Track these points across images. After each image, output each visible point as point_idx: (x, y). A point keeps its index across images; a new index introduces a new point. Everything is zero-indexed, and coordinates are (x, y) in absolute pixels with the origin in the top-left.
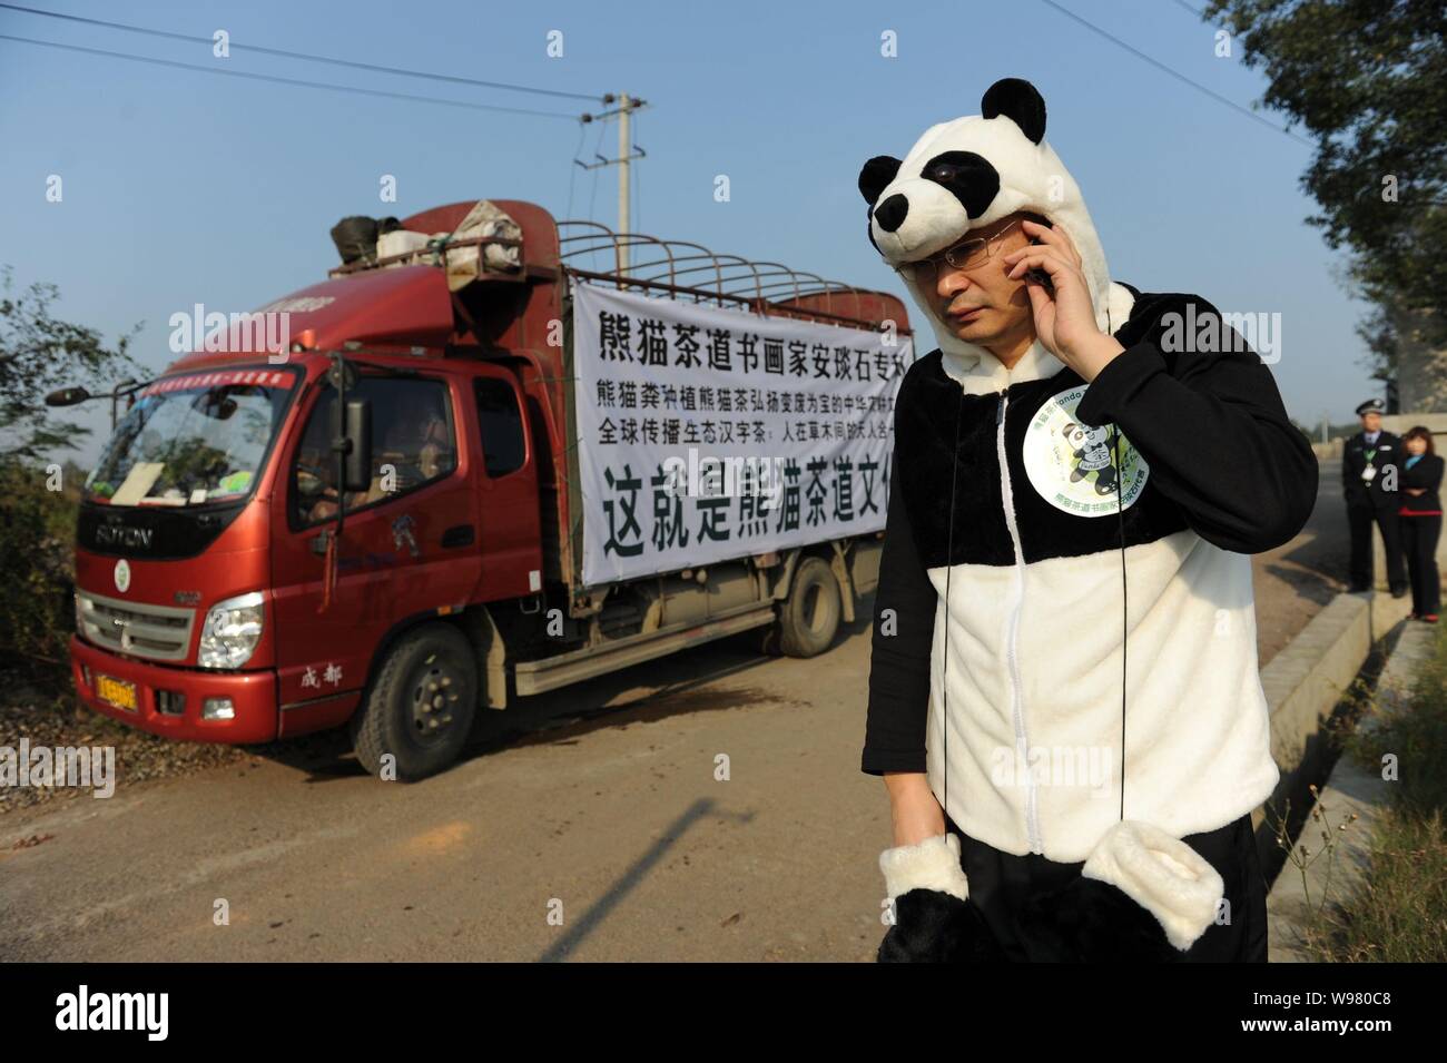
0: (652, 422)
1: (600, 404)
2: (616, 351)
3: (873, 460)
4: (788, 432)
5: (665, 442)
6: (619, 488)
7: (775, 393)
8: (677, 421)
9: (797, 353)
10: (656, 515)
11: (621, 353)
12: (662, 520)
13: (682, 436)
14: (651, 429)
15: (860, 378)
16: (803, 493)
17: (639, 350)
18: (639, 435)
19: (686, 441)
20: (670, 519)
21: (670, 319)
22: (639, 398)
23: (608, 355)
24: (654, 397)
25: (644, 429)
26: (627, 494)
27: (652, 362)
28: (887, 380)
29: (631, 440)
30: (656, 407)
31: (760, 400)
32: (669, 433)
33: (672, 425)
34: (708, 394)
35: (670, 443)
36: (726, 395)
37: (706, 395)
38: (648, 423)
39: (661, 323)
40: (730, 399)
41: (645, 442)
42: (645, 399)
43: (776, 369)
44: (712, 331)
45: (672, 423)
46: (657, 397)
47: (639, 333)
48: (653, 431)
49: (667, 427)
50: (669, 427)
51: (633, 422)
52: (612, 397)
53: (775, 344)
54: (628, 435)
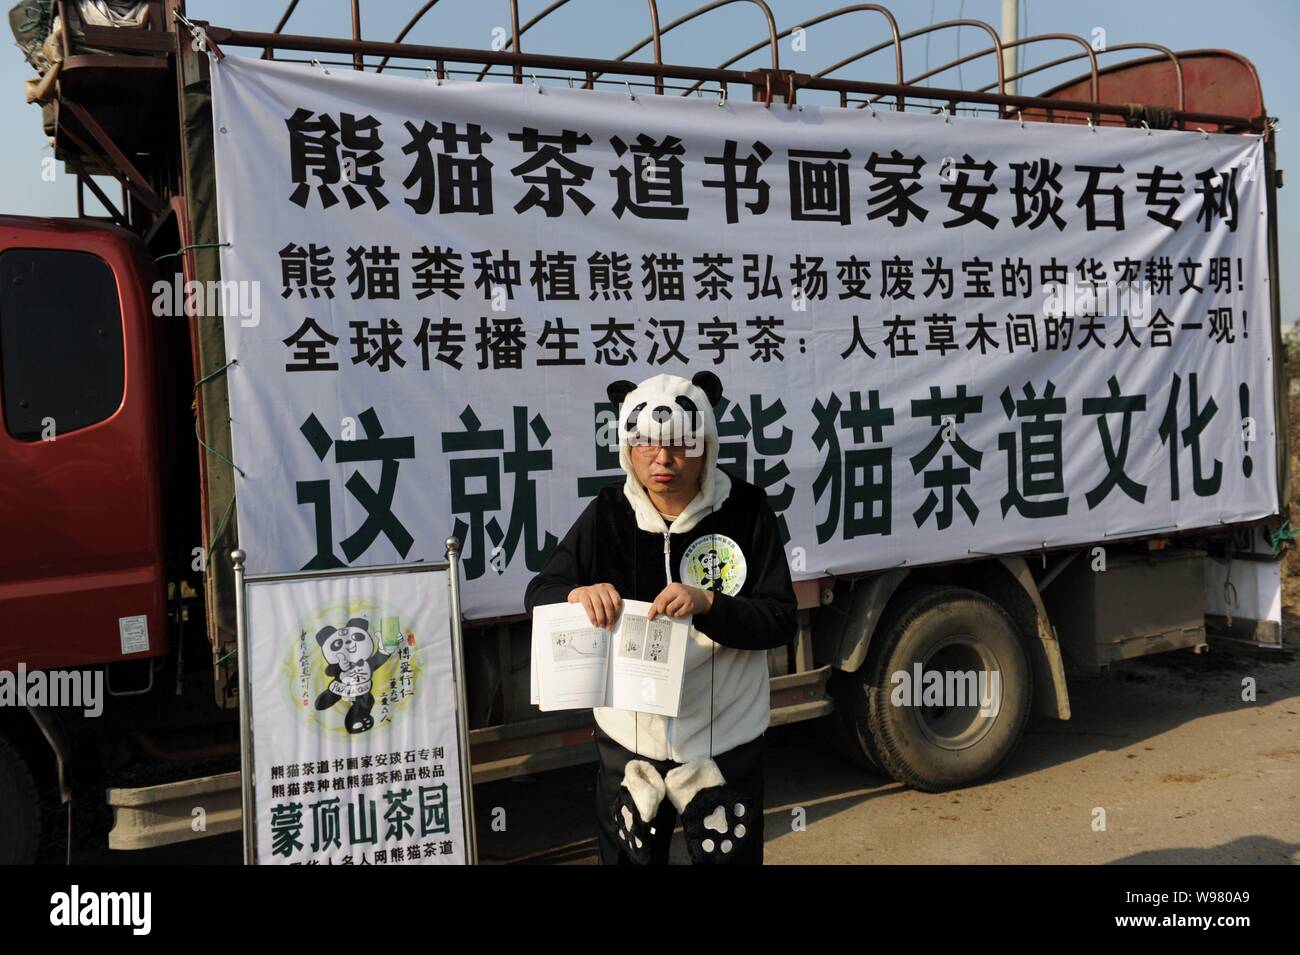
0: (446, 325)
1: (287, 294)
2: (336, 189)
3: (1129, 390)
4: (857, 336)
5: (483, 365)
6: (340, 458)
7: (819, 261)
8: (518, 321)
9: (893, 179)
10: (456, 508)
11: (348, 190)
12: (477, 519)
13: (532, 353)
14: (443, 340)
15: (1092, 224)
16: (901, 465)
17: (409, 183)
18: (409, 350)
19: (541, 362)
20: (503, 517)
21: (501, 117)
22: (407, 279)
23: (314, 197)
24: (447, 276)
25: (421, 339)
26: (371, 472)
27: (447, 207)
28: (1176, 225)
29: (380, 361)
30: (456, 297)
31: (772, 275)
32: (495, 347)
33: (503, 330)
34: (616, 267)
35: (497, 366)
36: (670, 268)
37: (607, 269)
38: (435, 327)
39: (473, 129)
40: (680, 275)
41: (426, 366)
42: (423, 281)
43: (824, 212)
44: (630, 141)
45: (502, 328)
46: (457, 277)
47: (407, 150)
48: (449, 343)
49: (489, 335)
50: (494, 335)
51: (390, 326)
52: (325, 278)
53: (823, 161)
54: (373, 352)
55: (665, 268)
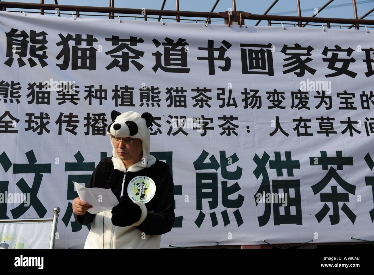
0: (71, 116)
2: (25, 59)
4: (278, 125)
5: (87, 134)
7: (257, 91)
8: (104, 114)
9: (297, 56)
11: (30, 60)
14: (69, 123)
16: (306, 190)
17: (58, 58)
18: (53, 126)
21: (101, 32)
22: (54, 96)
24: (72, 95)
25: (59, 121)
26: (29, 178)
27: (75, 67)
29: (38, 130)
30: (76, 104)
31: (232, 97)
32: (93, 126)
33: (97, 118)
34: (153, 93)
35: (94, 134)
36: (180, 94)
37: (148, 94)
38: (65, 117)
39: (89, 37)
40: (185, 97)
41: (60, 133)
42: (62, 97)
43: (260, 70)
44: (162, 41)
45: (97, 117)
46: (77, 95)
47: (58, 44)
48: (72, 124)
49: (91, 121)
50: (93, 120)
51: (44, 116)
52: (17, 95)
53: (259, 49)
54: (35, 126)
55: (177, 93)
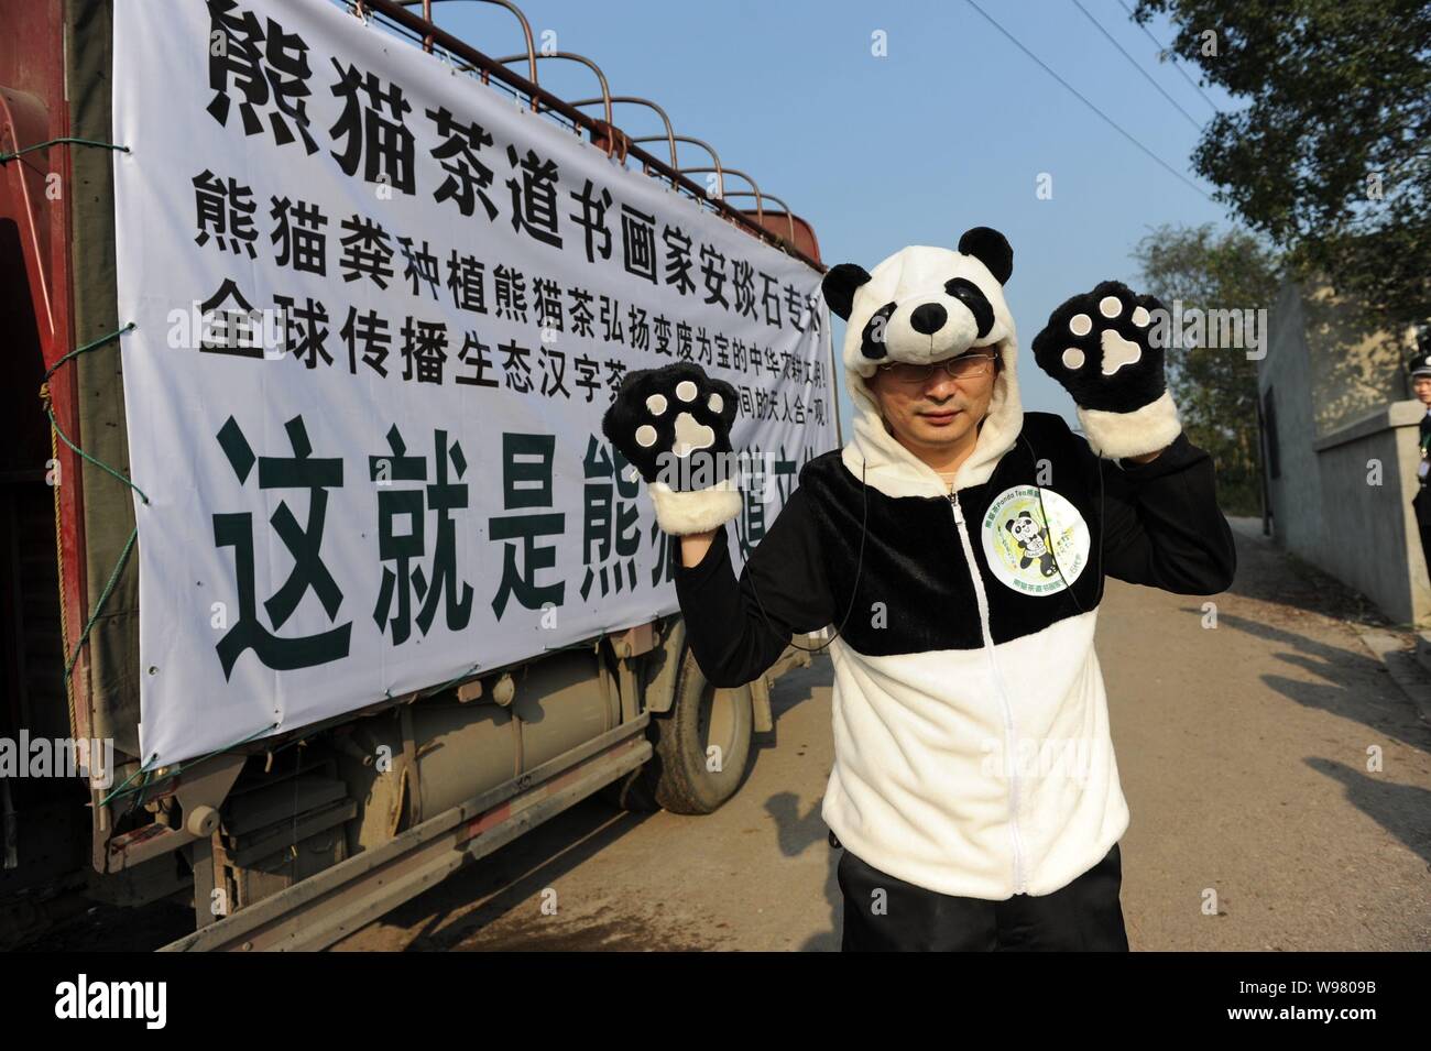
0: (372, 320)
1: (202, 240)
2: (263, 112)
3: (789, 458)
5: (407, 376)
6: (265, 482)
7: (643, 313)
8: (442, 327)
9: (677, 252)
10: (384, 556)
11: (275, 118)
12: (403, 567)
13: (453, 367)
14: (370, 336)
15: (769, 321)
17: (336, 133)
18: (335, 344)
19: (460, 380)
20: (425, 563)
22: (335, 252)
23: (235, 114)
24: (377, 258)
25: (347, 332)
26: (298, 500)
27: (373, 176)
28: (801, 330)
29: (306, 355)
30: (383, 286)
31: (618, 320)
32: (418, 355)
33: (427, 336)
34: (515, 285)
35: (421, 379)
36: (553, 296)
37: (508, 285)
38: (362, 320)
39: (395, 91)
40: (560, 306)
41: (353, 370)
42: (351, 258)
43: (642, 269)
45: (427, 332)
46: (387, 261)
47: (337, 90)
48: (376, 343)
49: (413, 340)
50: (419, 340)
51: (316, 310)
52: (246, 228)
53: (640, 221)
54: (299, 342)
55: (549, 294)
